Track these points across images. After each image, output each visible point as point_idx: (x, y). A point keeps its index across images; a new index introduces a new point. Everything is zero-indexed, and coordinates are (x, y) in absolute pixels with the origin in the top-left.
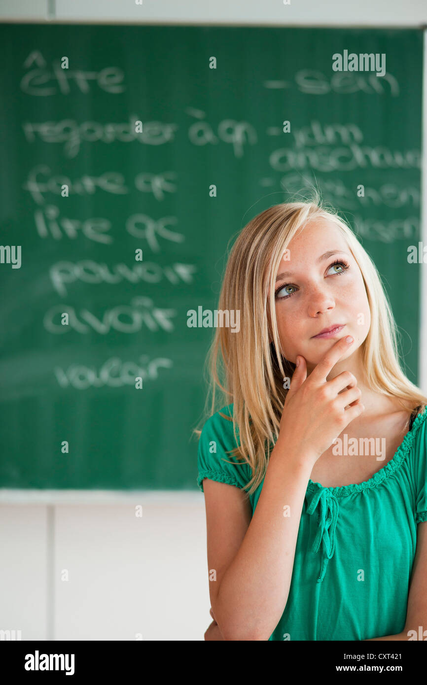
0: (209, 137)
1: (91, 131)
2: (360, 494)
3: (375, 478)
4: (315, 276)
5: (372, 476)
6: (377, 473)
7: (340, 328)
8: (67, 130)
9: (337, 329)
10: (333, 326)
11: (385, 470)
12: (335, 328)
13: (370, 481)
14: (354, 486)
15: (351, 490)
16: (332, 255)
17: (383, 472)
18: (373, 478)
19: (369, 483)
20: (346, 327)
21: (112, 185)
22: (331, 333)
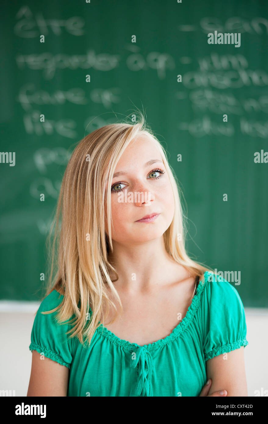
0: (141, 65)
1: (61, 61)
2: (166, 345)
3: (175, 332)
4: (141, 176)
5: (172, 331)
6: (176, 329)
7: (156, 216)
8: (46, 60)
9: (155, 216)
10: (152, 214)
11: (181, 325)
12: (153, 216)
13: (172, 335)
14: (161, 341)
15: (160, 344)
16: (154, 163)
17: (180, 327)
18: (173, 332)
19: (171, 337)
20: (160, 215)
21: (76, 97)
22: (151, 219)
